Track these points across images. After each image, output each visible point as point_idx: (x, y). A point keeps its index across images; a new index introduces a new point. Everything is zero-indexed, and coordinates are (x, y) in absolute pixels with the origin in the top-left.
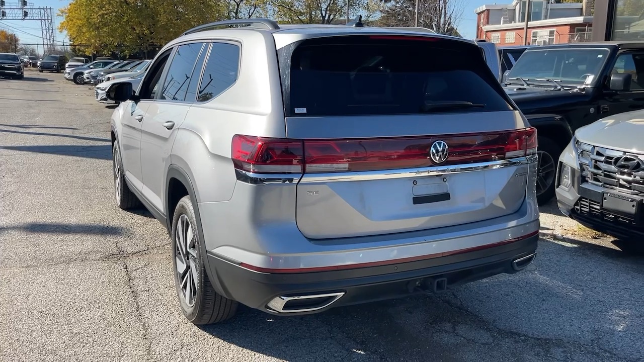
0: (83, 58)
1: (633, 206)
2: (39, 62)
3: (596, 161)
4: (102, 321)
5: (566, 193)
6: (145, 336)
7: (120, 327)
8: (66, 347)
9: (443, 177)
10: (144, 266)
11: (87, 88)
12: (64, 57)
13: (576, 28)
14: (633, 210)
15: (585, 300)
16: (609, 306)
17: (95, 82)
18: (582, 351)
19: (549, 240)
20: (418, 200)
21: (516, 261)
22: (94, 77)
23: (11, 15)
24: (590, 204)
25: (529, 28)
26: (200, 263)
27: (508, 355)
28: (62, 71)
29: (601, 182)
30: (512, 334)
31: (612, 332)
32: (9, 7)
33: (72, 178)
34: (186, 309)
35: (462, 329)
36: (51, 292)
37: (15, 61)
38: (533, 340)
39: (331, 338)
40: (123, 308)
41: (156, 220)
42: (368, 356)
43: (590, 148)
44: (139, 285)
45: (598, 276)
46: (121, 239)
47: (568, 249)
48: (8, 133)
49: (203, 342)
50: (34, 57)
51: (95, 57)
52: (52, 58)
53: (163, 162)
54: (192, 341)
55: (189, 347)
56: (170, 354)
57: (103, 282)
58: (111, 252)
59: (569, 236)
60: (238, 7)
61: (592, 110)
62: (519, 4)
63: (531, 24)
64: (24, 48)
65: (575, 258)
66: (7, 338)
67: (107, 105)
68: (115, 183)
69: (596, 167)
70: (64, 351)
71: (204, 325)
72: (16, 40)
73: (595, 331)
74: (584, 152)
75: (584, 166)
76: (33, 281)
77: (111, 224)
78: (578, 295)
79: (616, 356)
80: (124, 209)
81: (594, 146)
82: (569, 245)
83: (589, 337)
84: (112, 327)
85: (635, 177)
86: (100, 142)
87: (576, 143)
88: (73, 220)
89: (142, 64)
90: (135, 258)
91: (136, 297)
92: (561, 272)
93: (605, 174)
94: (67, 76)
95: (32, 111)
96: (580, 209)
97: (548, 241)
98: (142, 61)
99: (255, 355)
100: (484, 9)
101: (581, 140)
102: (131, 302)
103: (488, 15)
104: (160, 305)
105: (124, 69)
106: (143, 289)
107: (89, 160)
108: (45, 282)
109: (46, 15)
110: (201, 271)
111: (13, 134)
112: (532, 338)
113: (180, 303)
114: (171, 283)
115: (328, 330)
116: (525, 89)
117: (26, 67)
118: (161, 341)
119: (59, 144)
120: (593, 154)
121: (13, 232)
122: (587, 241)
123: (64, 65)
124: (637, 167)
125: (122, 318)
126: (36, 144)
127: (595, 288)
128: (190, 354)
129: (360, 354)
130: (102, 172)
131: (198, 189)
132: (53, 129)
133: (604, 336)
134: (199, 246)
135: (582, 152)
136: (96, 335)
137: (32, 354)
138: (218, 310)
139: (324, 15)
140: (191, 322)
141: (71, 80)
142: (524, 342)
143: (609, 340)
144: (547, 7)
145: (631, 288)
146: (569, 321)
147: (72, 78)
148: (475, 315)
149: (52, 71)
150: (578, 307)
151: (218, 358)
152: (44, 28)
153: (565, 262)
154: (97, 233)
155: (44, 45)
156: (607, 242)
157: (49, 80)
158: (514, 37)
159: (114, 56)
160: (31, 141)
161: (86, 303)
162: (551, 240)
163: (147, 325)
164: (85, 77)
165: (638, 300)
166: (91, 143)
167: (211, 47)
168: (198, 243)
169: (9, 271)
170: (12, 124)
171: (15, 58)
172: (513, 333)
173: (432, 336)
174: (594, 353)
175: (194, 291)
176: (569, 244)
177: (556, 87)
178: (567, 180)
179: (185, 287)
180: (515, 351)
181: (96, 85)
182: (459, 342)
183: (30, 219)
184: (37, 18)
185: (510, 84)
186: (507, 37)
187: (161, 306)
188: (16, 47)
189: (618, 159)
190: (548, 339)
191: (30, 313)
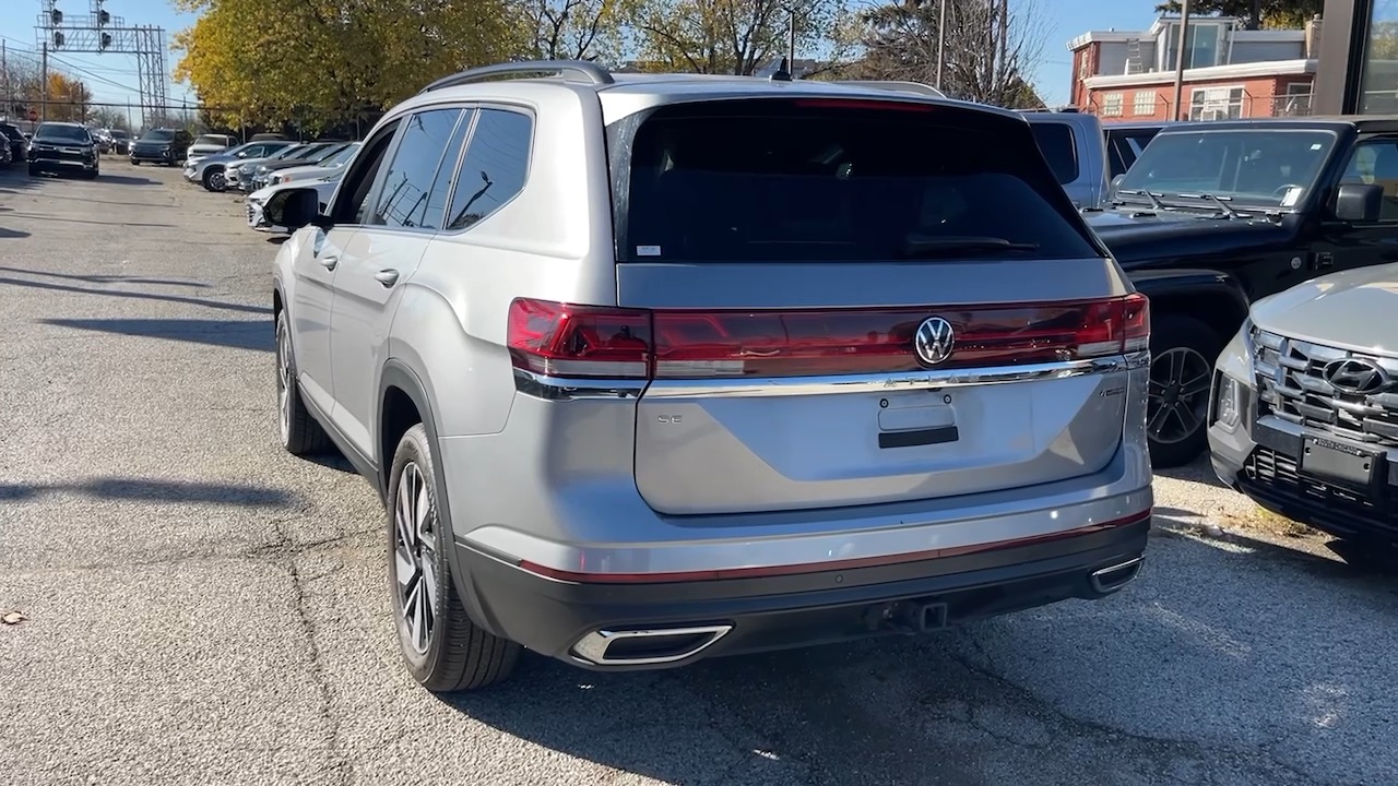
0: (225, 136)
1: (1366, 466)
2: (132, 144)
3: (1291, 370)
4: (239, 679)
5: (1229, 437)
6: (326, 710)
7: (277, 692)
8: (164, 729)
9: (943, 393)
10: (333, 571)
11: (230, 199)
12: (185, 132)
13: (1290, 84)
14: (1365, 475)
15: (1255, 662)
16: (1306, 676)
17: (247, 187)
18: (1237, 767)
19: (1191, 537)
20: (888, 440)
21: (1099, 572)
22: (247, 177)
23: (75, 42)
24: (1277, 460)
25: (1187, 83)
26: (441, 562)
27: (1079, 770)
28: (179, 162)
29: (1300, 415)
30: (1090, 727)
31: (1306, 730)
32: (71, 26)
33: (190, 389)
34: (413, 659)
35: (985, 716)
36: (138, 617)
37: (82, 140)
38: (1135, 740)
39: (711, 725)
40: (284, 655)
41: (361, 478)
42: (785, 764)
43: (1277, 342)
44: (320, 610)
45: (1288, 615)
46: (284, 515)
47: (1230, 556)
48: (62, 292)
49: (445, 725)
50: (122, 132)
51: (250, 133)
52: (160, 135)
53: (374, 355)
54: (422, 723)
55: (416, 735)
56: (374, 748)
57: (246, 601)
58: (265, 541)
59: (1237, 530)
60: (557, 30)
61: (1296, 262)
62: (1164, 32)
63: (1189, 74)
64: (101, 112)
65: (1245, 575)
66: (44, 708)
67: (271, 236)
68: (279, 398)
69: (1292, 383)
70: (161, 737)
71: (448, 692)
72: (86, 96)
73: (1267, 726)
74: (1267, 351)
75: (1266, 380)
76: (102, 595)
77: (268, 484)
78: (1239, 652)
79: (1307, 779)
80: (296, 455)
81: (1288, 339)
82: (1233, 548)
83: (1256, 739)
84: (260, 692)
85: (1370, 405)
86: (254, 314)
87: (1252, 332)
88: (188, 475)
89: (347, 151)
90: (314, 555)
91: (311, 633)
92: (1209, 603)
93: (1308, 398)
94: (189, 173)
95: (113, 245)
96: (1257, 471)
97: (1187, 539)
98: (348, 143)
99: (549, 754)
100: (1088, 42)
101: (1260, 326)
102: (301, 643)
103: (1097, 54)
104: (360, 650)
105: (309, 159)
106: (327, 617)
107: (227, 350)
108: (127, 599)
109: (149, 43)
110: (442, 578)
111: (72, 293)
112: (1132, 737)
113: (402, 646)
114: (385, 606)
115: (706, 710)
116: (1154, 215)
117: (105, 152)
118: (359, 721)
119: (167, 317)
120: (1284, 355)
121: (65, 497)
122: (1273, 540)
123: (184, 150)
124: (1375, 384)
125: (282, 675)
126: (119, 317)
127: (1280, 638)
128: (417, 750)
129: (769, 759)
130: (255, 377)
131: (441, 409)
132: (157, 285)
133: (1288, 736)
134: (440, 526)
135: (1262, 351)
136: (226, 706)
137: (93, 740)
138: (476, 661)
139: (741, 50)
140: (423, 685)
141: (199, 183)
142: (1116, 746)
143: (1296, 746)
144: (1226, 37)
145: (1357, 642)
146: (1217, 705)
147: (200, 179)
148: (1018, 688)
149: (159, 162)
150: (1237, 676)
151: (474, 759)
152: (144, 70)
153: (1221, 584)
154: (238, 501)
155: (143, 106)
156: (1318, 544)
157: (151, 180)
158: (1154, 101)
159: (290, 133)
160: (110, 309)
161: (208, 642)
162: (1196, 538)
163: (331, 688)
164: (227, 177)
165: (1369, 666)
166: (235, 316)
167: (477, 116)
168: (438, 520)
169: (53, 574)
170: (69, 274)
171: (82, 134)
172: (1094, 726)
173: (922, 728)
174: (1261, 771)
175: (428, 620)
176: (1233, 546)
177: (1220, 211)
178: (1231, 409)
179: (411, 613)
180: (1094, 761)
181: (250, 193)
182: (978, 741)
183: (103, 470)
184: (131, 50)
185: (1124, 204)
186: (1137, 102)
187: (363, 652)
188: (84, 110)
189: (1336, 366)
190: (1168, 741)
191: (93, 660)
